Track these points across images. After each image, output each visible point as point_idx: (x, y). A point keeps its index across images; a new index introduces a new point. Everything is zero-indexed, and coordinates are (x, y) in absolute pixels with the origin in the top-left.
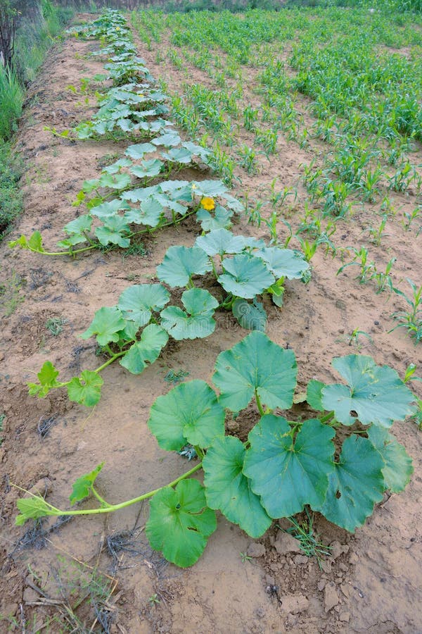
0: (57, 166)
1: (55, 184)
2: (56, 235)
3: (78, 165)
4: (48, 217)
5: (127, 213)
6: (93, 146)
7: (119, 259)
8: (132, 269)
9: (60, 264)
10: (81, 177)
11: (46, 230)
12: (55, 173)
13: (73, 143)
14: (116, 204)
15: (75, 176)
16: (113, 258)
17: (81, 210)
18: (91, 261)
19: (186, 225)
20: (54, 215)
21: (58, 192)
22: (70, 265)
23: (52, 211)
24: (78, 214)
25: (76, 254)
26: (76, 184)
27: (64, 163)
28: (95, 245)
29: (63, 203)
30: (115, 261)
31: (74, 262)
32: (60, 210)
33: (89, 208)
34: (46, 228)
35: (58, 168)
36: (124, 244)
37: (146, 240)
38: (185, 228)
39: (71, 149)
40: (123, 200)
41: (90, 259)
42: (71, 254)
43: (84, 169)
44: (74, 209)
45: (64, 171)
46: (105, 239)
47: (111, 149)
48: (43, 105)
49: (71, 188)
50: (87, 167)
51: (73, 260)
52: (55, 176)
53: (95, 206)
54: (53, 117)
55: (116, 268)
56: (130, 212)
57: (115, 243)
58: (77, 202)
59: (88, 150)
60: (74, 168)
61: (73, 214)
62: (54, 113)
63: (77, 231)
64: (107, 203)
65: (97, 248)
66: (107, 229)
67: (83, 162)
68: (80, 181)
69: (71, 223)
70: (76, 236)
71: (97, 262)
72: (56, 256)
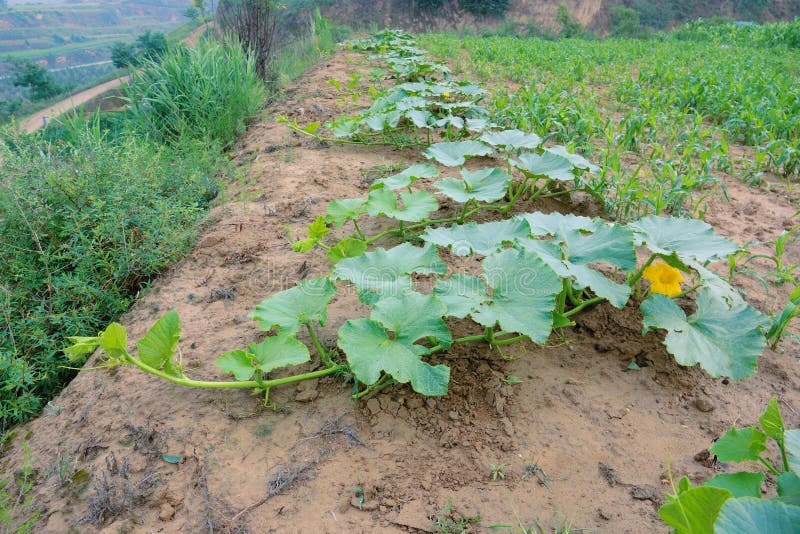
0: (286, 176)
1: (272, 205)
2: (236, 322)
3: (325, 178)
4: (233, 272)
5: (439, 284)
6: (357, 152)
7: (402, 426)
8: (449, 481)
9: (215, 423)
10: (327, 197)
11: (219, 304)
12: (279, 187)
13: (323, 145)
14: (405, 256)
15: (314, 192)
16: (385, 422)
17: (314, 261)
18: (313, 425)
19: (591, 332)
20: (250, 267)
21: (274, 220)
22: (244, 434)
23: (247, 258)
24: (304, 271)
25: (274, 389)
26: (314, 208)
27: (301, 172)
28: (335, 367)
29: (278, 242)
30: (390, 435)
31: (261, 421)
32: (264, 257)
33: (333, 258)
34: (221, 297)
35: (290, 179)
36: (432, 382)
37: (484, 368)
38: (588, 340)
39: (319, 153)
40: (427, 246)
41: (311, 414)
42: (257, 391)
43: (335, 185)
44: (299, 258)
45: (296, 184)
46: (369, 360)
47: (388, 158)
48: (289, 103)
49: (302, 214)
50: (341, 182)
51: (260, 412)
52: (276, 192)
53: (349, 256)
54: (299, 114)
55: (392, 465)
56: (451, 283)
57: (403, 380)
58: (306, 242)
59: (347, 157)
60: (315, 181)
61: (293, 270)
62: (302, 110)
63: (290, 322)
64: (381, 250)
65: (337, 377)
66: (376, 328)
67: (335, 174)
68: (323, 204)
69: (279, 297)
70: (282, 338)
71: (331, 433)
72: (213, 390)
